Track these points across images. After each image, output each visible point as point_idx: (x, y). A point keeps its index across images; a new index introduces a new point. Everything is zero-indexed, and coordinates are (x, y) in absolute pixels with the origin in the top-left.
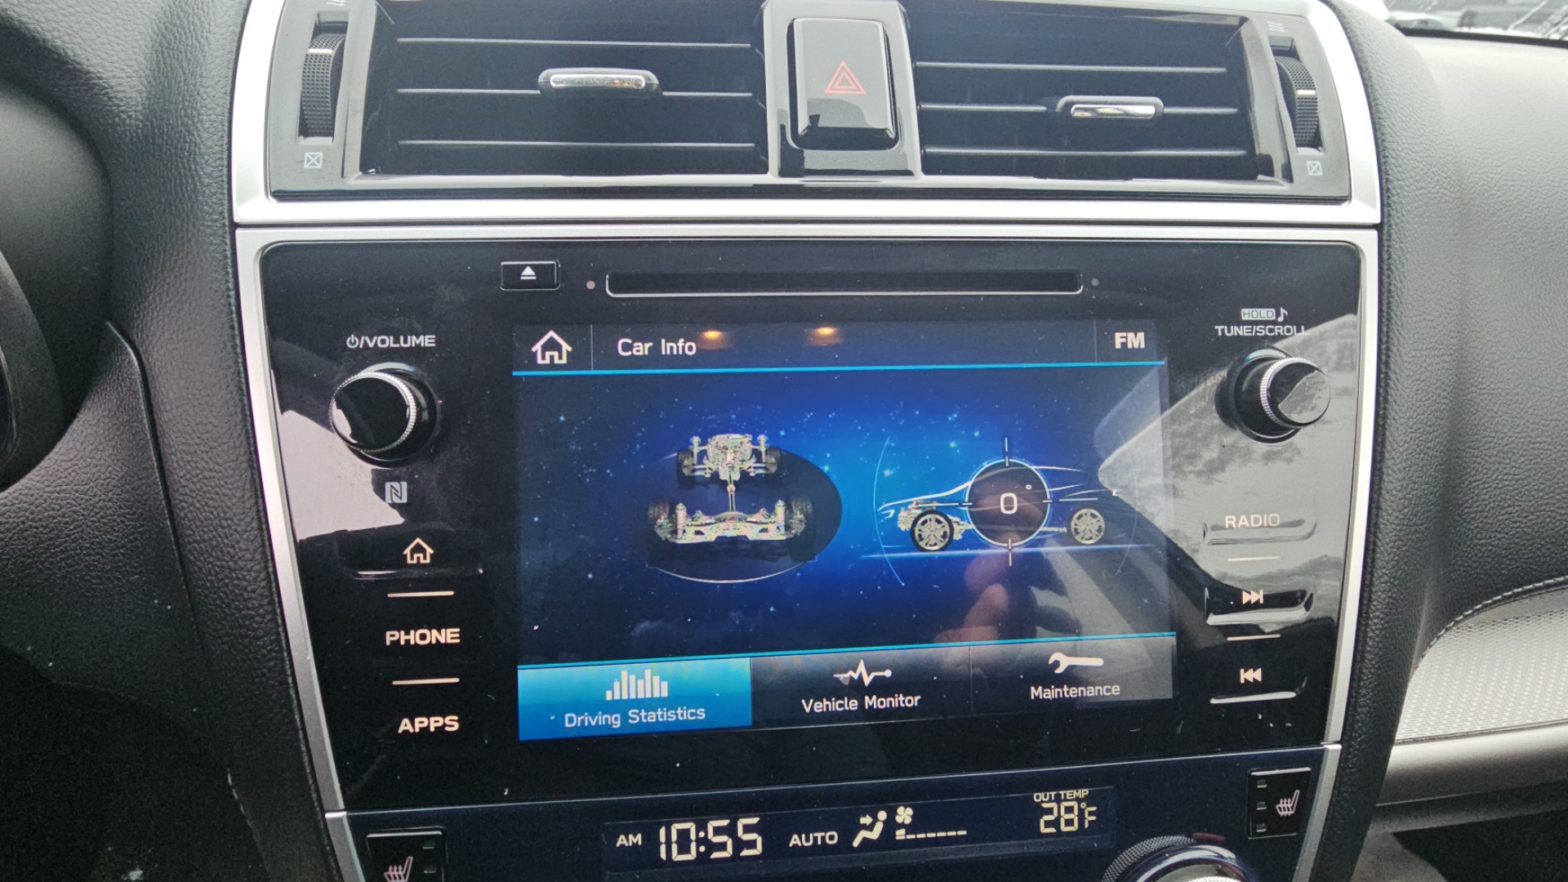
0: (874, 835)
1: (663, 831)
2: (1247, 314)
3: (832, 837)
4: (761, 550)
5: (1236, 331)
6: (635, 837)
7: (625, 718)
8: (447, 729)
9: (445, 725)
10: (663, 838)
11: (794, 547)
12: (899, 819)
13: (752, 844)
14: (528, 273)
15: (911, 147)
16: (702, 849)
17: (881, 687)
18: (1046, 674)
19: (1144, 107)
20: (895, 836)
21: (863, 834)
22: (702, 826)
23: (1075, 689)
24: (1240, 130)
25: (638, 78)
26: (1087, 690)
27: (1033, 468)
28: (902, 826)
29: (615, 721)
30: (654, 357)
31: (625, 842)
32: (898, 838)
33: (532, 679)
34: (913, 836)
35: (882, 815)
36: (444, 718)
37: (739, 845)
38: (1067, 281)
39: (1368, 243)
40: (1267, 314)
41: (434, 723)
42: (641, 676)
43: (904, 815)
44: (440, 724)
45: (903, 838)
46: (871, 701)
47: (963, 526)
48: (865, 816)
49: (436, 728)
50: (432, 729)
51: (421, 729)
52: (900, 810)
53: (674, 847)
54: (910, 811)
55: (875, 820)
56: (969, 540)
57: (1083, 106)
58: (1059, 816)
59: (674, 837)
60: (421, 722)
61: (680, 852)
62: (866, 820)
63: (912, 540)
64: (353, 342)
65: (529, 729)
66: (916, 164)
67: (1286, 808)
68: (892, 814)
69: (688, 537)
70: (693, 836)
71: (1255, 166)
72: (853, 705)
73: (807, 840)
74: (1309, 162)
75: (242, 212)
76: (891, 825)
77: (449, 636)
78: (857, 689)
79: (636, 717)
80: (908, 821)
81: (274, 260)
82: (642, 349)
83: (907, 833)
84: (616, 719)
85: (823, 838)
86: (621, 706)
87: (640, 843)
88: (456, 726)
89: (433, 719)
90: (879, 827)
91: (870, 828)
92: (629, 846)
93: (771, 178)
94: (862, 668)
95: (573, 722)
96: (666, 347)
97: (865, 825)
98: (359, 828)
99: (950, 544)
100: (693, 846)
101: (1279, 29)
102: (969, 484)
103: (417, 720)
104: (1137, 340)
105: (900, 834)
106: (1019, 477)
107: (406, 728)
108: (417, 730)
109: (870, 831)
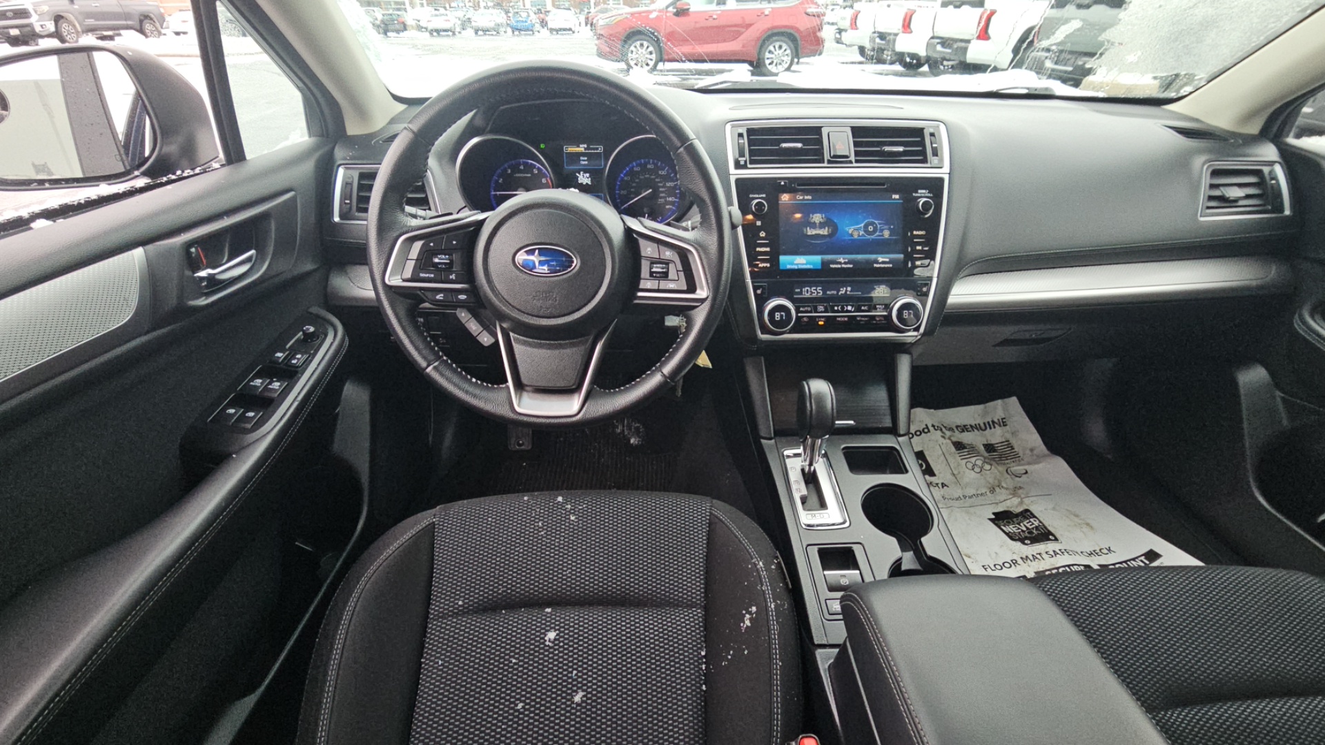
1: (804, 289)
2: (920, 191)
3: (835, 292)
4: (823, 236)
5: (917, 195)
7: (798, 266)
8: (767, 266)
10: (804, 291)
11: (830, 236)
13: (820, 293)
14: (783, 183)
15: (853, 158)
16: (811, 293)
17: (845, 263)
18: (877, 262)
19: (901, 149)
20: (847, 293)
24: (923, 153)
25: (799, 145)
27: (876, 222)
28: (849, 291)
30: (804, 200)
33: (783, 259)
35: (845, 289)
36: (767, 264)
37: (818, 293)
38: (883, 185)
39: (946, 178)
40: (924, 191)
42: (801, 259)
43: (849, 289)
45: (849, 293)
46: (843, 266)
47: (862, 233)
48: (841, 289)
50: (765, 266)
56: (863, 235)
57: (887, 149)
59: (806, 291)
61: (807, 293)
63: (852, 235)
64: (751, 196)
65: (782, 267)
66: (854, 161)
67: (925, 289)
68: (847, 289)
69: (809, 233)
71: (925, 161)
72: (840, 266)
73: (831, 293)
74: (935, 160)
75: (731, 172)
76: (846, 291)
77: (768, 249)
78: (840, 263)
79: (801, 267)
81: (737, 181)
82: (801, 198)
84: (796, 266)
85: (833, 292)
86: (797, 264)
87: (801, 291)
88: (769, 266)
89: (765, 264)
90: (844, 291)
92: (799, 291)
93: (826, 165)
94: (842, 259)
95: (789, 267)
96: (806, 197)
98: (753, 283)
99: (859, 236)
100: (809, 292)
101: (932, 130)
102: (862, 225)
103: (763, 264)
104: (897, 197)
106: (872, 224)
107: (761, 265)
108: (763, 266)
109: (842, 291)
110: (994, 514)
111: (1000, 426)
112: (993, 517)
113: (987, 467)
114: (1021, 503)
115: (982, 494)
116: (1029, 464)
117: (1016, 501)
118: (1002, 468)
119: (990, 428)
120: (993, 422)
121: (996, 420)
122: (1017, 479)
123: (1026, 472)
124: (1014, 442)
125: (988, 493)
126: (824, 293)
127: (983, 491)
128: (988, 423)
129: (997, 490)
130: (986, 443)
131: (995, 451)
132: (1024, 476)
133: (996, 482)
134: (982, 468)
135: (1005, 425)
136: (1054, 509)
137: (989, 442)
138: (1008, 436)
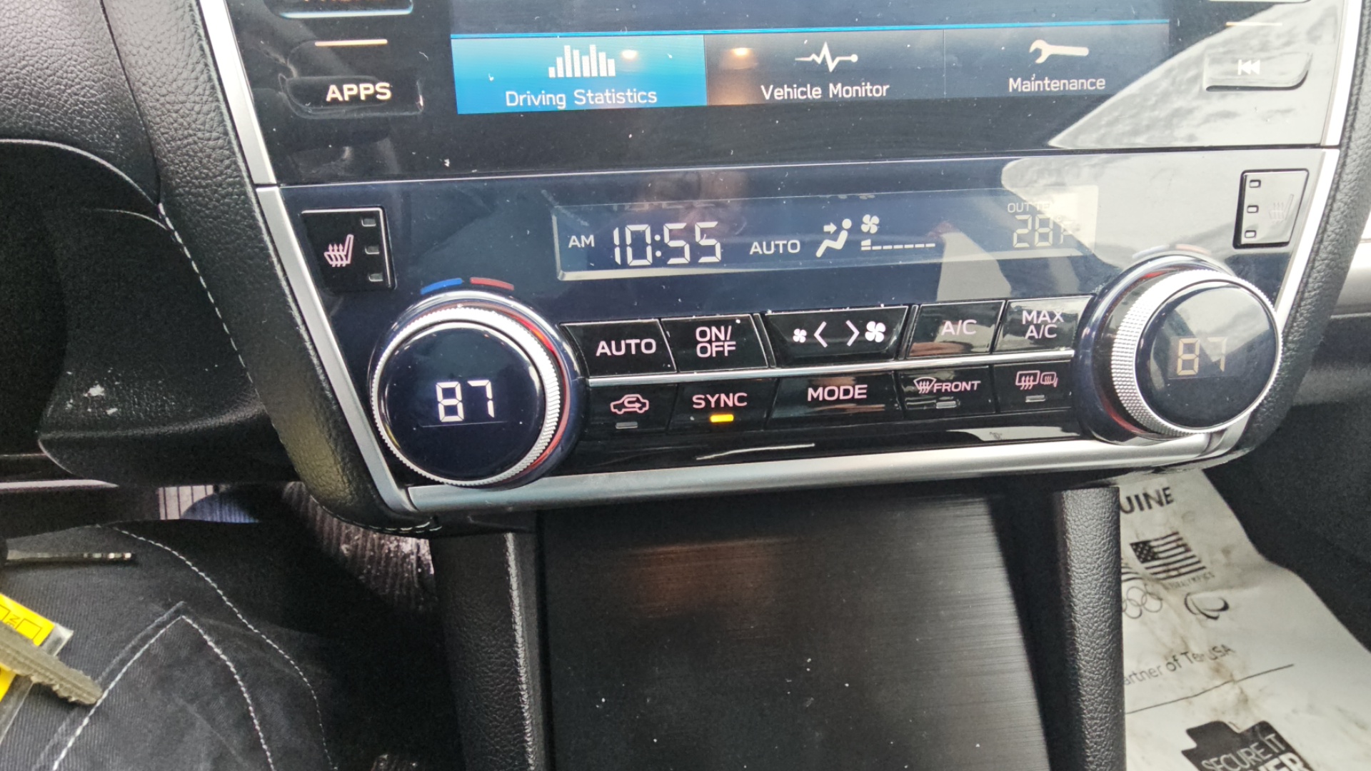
0: (839, 244)
1: (616, 233)
3: (793, 245)
6: (587, 237)
7: (571, 99)
8: (379, 97)
9: (376, 93)
10: (617, 241)
12: (864, 228)
13: (710, 251)
16: (658, 254)
17: (846, 74)
18: (1024, 64)
20: (860, 246)
21: (827, 243)
22: (657, 230)
23: (1057, 81)
26: (1069, 83)
28: (868, 234)
29: (561, 103)
31: (577, 243)
32: (863, 249)
33: (468, 50)
34: (879, 248)
35: (847, 223)
36: (374, 84)
37: (698, 251)
41: (365, 90)
42: (585, 52)
43: (870, 223)
44: (371, 92)
45: (869, 248)
46: (836, 90)
48: (828, 224)
49: (367, 96)
50: (363, 98)
51: (351, 97)
52: (866, 218)
53: (629, 251)
54: (876, 220)
55: (840, 228)
58: (1034, 230)
59: (629, 241)
60: (350, 90)
61: (635, 257)
62: (830, 228)
68: (857, 224)
70: (648, 240)
72: (815, 93)
73: (769, 248)
76: (856, 235)
78: (819, 75)
79: (582, 98)
80: (874, 230)
83: (873, 244)
84: (561, 99)
85: (785, 246)
86: (566, 85)
87: (593, 245)
88: (388, 95)
89: (362, 86)
90: (843, 236)
91: (834, 236)
92: (581, 248)
94: (825, 51)
95: (515, 101)
97: (829, 233)
98: (293, 204)
100: (649, 249)
103: (346, 87)
105: (866, 244)
107: (334, 96)
108: (347, 98)
109: (834, 240)
110: (1192, 733)
111: (1160, 503)
112: (1191, 744)
113: (1153, 604)
114: (1244, 700)
115: (1150, 673)
116: (1228, 586)
117: (1229, 694)
118: (1174, 599)
119: (1142, 508)
120: (1146, 496)
121: (1152, 493)
122: (1211, 622)
123: (1226, 607)
124: (1188, 536)
125: (1164, 669)
126: (734, 253)
127: (1153, 666)
128: (1137, 497)
129: (1182, 659)
130: (1135, 540)
131: (1154, 557)
132: (1223, 614)
133: (1179, 641)
134: (1141, 605)
135: (1168, 502)
136: (1311, 709)
137: (1142, 539)
138: (1177, 524)
